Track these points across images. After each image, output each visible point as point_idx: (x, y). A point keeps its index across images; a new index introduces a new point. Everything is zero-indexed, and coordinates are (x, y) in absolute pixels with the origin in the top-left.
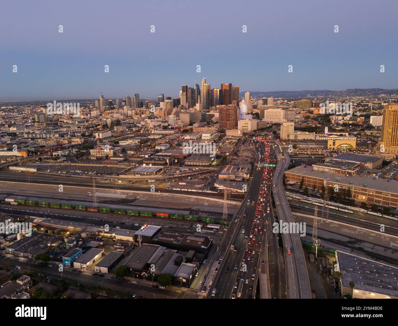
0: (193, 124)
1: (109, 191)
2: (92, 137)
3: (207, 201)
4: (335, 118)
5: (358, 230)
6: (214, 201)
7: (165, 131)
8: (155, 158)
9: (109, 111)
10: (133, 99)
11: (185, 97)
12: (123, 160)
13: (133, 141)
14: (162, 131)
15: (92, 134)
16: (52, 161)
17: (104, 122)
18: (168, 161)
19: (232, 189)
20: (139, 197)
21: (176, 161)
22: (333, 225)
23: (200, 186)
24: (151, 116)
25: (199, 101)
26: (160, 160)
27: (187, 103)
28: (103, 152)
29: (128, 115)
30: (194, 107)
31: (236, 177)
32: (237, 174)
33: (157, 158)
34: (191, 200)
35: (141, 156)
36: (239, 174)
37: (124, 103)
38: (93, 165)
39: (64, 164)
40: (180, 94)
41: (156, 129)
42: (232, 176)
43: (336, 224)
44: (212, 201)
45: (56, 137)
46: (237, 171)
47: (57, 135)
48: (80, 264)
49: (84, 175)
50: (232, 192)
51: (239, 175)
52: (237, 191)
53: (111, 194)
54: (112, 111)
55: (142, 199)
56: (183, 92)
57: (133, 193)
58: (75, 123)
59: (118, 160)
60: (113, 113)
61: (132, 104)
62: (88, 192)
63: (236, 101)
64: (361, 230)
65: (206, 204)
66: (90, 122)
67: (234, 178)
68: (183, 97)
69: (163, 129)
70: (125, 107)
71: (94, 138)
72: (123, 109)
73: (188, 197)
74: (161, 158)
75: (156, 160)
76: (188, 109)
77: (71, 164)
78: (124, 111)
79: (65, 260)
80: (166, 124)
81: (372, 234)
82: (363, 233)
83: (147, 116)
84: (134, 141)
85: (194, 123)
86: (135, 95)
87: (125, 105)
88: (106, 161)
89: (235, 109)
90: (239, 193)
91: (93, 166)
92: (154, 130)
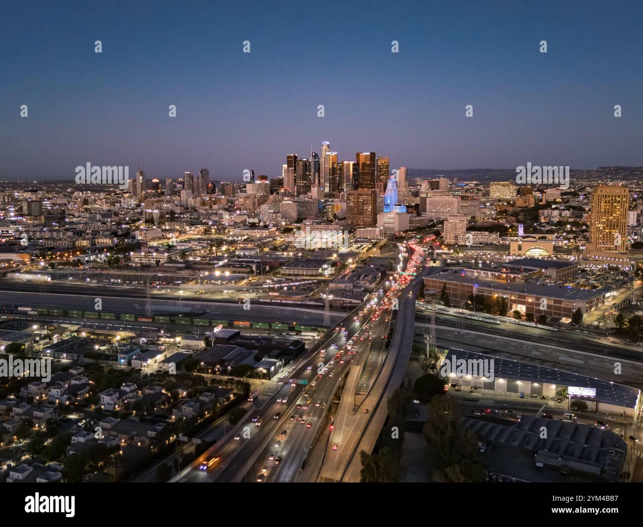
0: (303, 221)
1: (166, 303)
2: (129, 236)
3: (308, 314)
4: (548, 213)
5: (497, 339)
6: (318, 314)
7: (253, 229)
8: (235, 264)
9: (153, 198)
10: (198, 178)
11: (292, 175)
12: (185, 267)
13: (198, 243)
14: (248, 229)
15: (130, 233)
16: (72, 267)
17: (147, 215)
18: (254, 268)
19: (344, 299)
20: (210, 311)
21: (268, 268)
22: (470, 336)
23: (300, 297)
24: (229, 207)
25: (317, 182)
26: (242, 267)
27: (296, 187)
28: (151, 257)
29: (187, 205)
30: (308, 193)
31: (354, 287)
32: (357, 283)
33: (238, 264)
34: (284, 312)
35: (212, 262)
36: (359, 283)
37: (181, 185)
38: (136, 274)
39: (92, 272)
40: (283, 171)
41: (238, 227)
42: (349, 285)
43: (473, 334)
44: (315, 314)
45: (69, 236)
46: (357, 279)
47: (70, 234)
48: (139, 361)
49: (125, 285)
50: (344, 303)
51: (359, 285)
52: (351, 302)
53: (168, 306)
54: (160, 199)
55: (214, 313)
56: (288, 167)
57: (202, 305)
58: (96, 217)
59: (176, 267)
60: (162, 201)
61: (195, 188)
62: (135, 305)
63: (382, 184)
64: (501, 340)
65: (306, 317)
66: (122, 216)
67: (352, 287)
68: (288, 176)
69: (250, 227)
70: (183, 193)
71: (132, 239)
72: (180, 196)
73: (281, 309)
74: (243, 265)
75: (237, 267)
76: (298, 196)
77: (102, 272)
78: (181, 198)
79: (121, 358)
80: (256, 220)
81: (513, 344)
82: (503, 343)
83: (223, 207)
84: (201, 243)
85: (305, 219)
86: (201, 172)
87: (182, 188)
88: (158, 268)
89: (373, 195)
90: (353, 305)
91: (138, 275)
92: (235, 228)
